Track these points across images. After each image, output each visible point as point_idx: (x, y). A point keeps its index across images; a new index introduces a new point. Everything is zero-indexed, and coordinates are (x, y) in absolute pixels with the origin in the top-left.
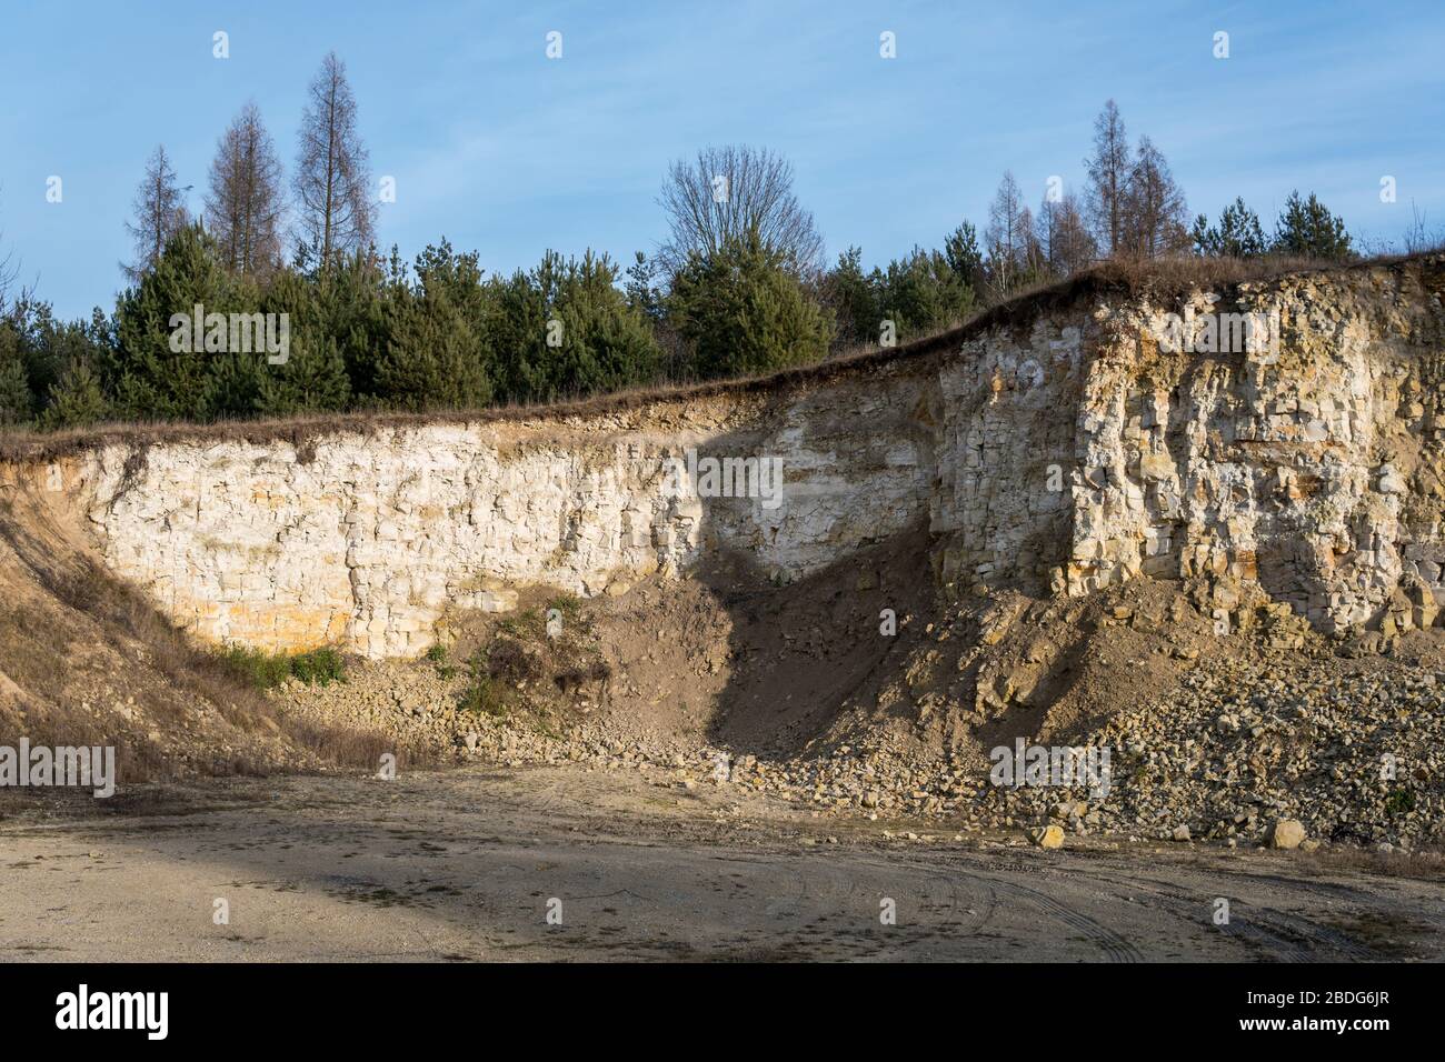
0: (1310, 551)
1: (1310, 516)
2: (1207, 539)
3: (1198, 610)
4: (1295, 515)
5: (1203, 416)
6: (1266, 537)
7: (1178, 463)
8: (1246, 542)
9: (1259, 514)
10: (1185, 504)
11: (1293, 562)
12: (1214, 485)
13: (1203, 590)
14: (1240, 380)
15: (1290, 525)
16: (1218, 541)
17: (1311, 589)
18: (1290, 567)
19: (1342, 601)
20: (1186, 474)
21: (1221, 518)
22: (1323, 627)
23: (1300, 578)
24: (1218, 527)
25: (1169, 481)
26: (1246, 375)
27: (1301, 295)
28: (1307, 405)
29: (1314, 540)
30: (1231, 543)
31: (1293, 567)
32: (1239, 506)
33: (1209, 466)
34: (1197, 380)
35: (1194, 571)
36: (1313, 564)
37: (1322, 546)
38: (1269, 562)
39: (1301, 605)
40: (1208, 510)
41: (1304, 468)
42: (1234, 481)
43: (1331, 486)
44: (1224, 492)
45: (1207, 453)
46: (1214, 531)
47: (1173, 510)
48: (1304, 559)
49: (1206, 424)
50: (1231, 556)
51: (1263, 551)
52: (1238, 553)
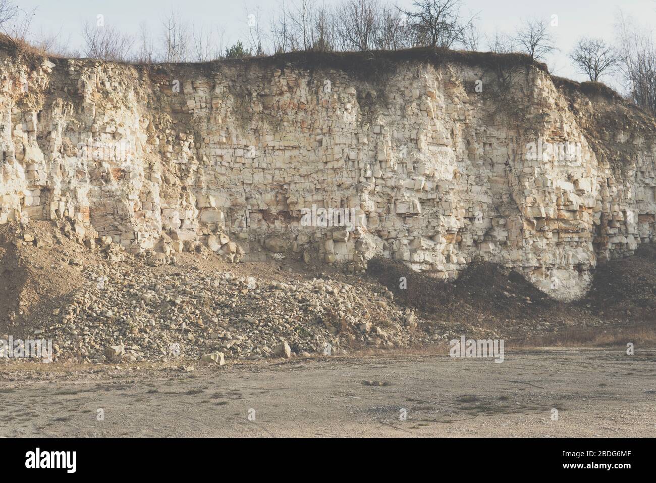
0: (124, 209)
1: (123, 190)
2: (64, 199)
3: (69, 239)
4: (113, 189)
5: (60, 129)
6: (95, 200)
7: (44, 154)
8: (85, 202)
9: (91, 187)
10: (50, 177)
11: (113, 214)
12: (67, 169)
13: (68, 228)
14: (80, 112)
15: (111, 195)
16: (70, 200)
17: (124, 230)
18: (110, 217)
19: (143, 236)
20: (49, 160)
21: (72, 187)
22: (132, 249)
23: (116, 223)
24: (69, 192)
25: (41, 163)
26: (83, 110)
27: (105, 71)
28: (120, 130)
29: (126, 202)
30: (77, 202)
31: (112, 217)
32: (80, 181)
33: (63, 157)
34: (56, 109)
35: (59, 216)
36: (126, 216)
37: (130, 206)
38: (98, 214)
39: (117, 238)
40: (63, 182)
41: (115, 164)
42: (77, 167)
43: (131, 174)
44: (72, 173)
45: (62, 150)
46: (68, 194)
47: (42, 181)
48: (120, 212)
49: (62, 134)
50: (77, 209)
51: (93, 207)
52: (81, 208)
